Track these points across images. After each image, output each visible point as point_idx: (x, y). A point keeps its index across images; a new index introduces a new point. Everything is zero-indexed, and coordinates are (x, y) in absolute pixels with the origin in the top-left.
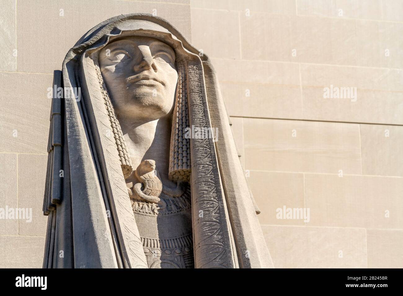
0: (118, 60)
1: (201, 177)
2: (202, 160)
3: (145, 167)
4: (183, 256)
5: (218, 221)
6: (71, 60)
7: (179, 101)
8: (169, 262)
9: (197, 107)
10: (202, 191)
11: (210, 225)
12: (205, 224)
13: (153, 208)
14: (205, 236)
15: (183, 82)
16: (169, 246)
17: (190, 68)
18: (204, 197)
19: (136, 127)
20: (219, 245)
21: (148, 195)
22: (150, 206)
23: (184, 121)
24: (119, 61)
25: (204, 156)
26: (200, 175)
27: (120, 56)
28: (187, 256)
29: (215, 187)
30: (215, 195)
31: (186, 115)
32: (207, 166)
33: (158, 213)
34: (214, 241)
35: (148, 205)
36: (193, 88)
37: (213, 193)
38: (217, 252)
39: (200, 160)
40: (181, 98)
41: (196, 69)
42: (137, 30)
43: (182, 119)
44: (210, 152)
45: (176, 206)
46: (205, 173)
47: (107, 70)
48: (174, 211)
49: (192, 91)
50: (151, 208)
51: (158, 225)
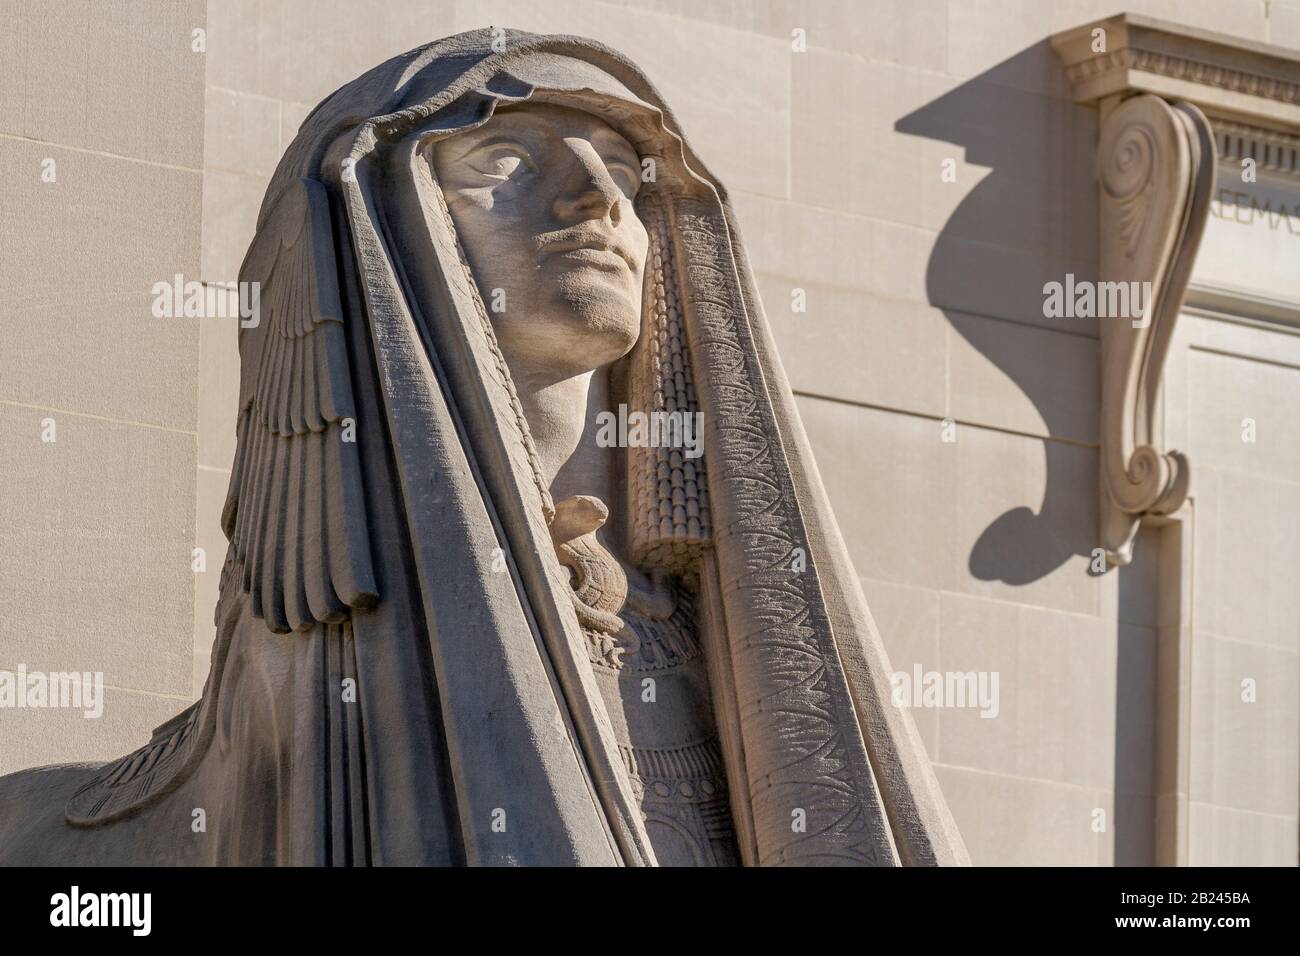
0: (500, 174)
1: (756, 572)
2: (756, 518)
3: (577, 516)
4: (699, 805)
5: (826, 713)
6: (367, 156)
7: (657, 323)
8: (666, 820)
9: (722, 351)
10: (766, 615)
11: (801, 722)
12: (784, 718)
13: (607, 648)
14: (787, 754)
15: (664, 263)
16: (662, 771)
17: (686, 223)
18: (773, 635)
19: (539, 387)
20: (837, 788)
21: (592, 606)
22: (598, 642)
23: (680, 386)
24: (504, 177)
25: (759, 505)
26: (753, 564)
27: (508, 162)
28: (707, 807)
29: (807, 607)
30: (808, 631)
31: (685, 367)
32: (773, 538)
33: (621, 664)
34: (819, 775)
35: (591, 637)
36: (702, 286)
37: (802, 624)
38: (833, 810)
39: (748, 518)
40: (663, 313)
41: (707, 227)
42: (579, 92)
43: (673, 381)
44: (781, 495)
45: (664, 648)
46: (770, 559)
47: (470, 202)
48: (662, 665)
49: (698, 296)
50: (599, 648)
51: (624, 703)
